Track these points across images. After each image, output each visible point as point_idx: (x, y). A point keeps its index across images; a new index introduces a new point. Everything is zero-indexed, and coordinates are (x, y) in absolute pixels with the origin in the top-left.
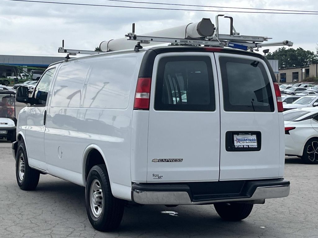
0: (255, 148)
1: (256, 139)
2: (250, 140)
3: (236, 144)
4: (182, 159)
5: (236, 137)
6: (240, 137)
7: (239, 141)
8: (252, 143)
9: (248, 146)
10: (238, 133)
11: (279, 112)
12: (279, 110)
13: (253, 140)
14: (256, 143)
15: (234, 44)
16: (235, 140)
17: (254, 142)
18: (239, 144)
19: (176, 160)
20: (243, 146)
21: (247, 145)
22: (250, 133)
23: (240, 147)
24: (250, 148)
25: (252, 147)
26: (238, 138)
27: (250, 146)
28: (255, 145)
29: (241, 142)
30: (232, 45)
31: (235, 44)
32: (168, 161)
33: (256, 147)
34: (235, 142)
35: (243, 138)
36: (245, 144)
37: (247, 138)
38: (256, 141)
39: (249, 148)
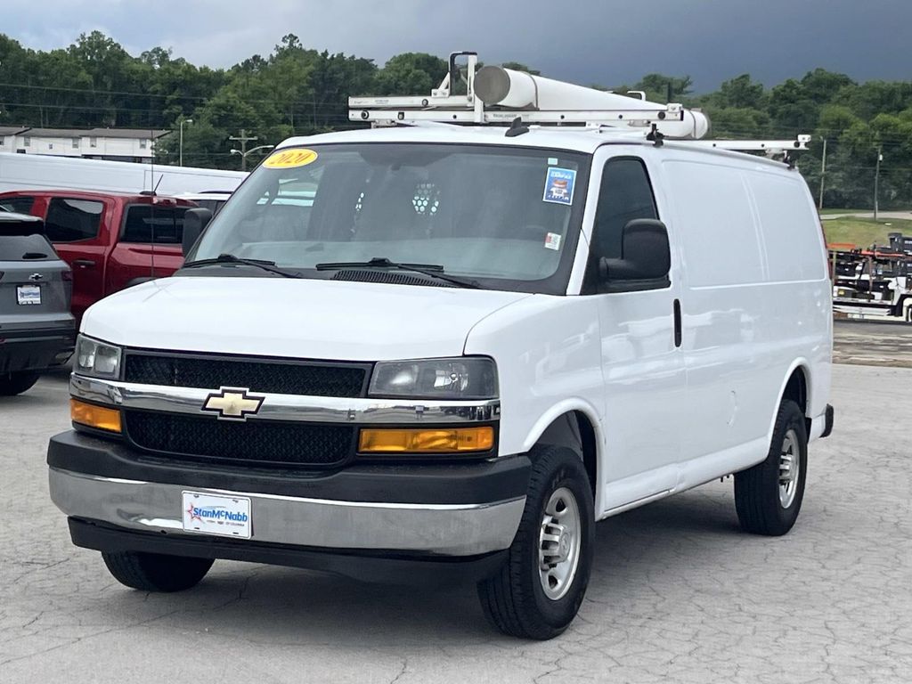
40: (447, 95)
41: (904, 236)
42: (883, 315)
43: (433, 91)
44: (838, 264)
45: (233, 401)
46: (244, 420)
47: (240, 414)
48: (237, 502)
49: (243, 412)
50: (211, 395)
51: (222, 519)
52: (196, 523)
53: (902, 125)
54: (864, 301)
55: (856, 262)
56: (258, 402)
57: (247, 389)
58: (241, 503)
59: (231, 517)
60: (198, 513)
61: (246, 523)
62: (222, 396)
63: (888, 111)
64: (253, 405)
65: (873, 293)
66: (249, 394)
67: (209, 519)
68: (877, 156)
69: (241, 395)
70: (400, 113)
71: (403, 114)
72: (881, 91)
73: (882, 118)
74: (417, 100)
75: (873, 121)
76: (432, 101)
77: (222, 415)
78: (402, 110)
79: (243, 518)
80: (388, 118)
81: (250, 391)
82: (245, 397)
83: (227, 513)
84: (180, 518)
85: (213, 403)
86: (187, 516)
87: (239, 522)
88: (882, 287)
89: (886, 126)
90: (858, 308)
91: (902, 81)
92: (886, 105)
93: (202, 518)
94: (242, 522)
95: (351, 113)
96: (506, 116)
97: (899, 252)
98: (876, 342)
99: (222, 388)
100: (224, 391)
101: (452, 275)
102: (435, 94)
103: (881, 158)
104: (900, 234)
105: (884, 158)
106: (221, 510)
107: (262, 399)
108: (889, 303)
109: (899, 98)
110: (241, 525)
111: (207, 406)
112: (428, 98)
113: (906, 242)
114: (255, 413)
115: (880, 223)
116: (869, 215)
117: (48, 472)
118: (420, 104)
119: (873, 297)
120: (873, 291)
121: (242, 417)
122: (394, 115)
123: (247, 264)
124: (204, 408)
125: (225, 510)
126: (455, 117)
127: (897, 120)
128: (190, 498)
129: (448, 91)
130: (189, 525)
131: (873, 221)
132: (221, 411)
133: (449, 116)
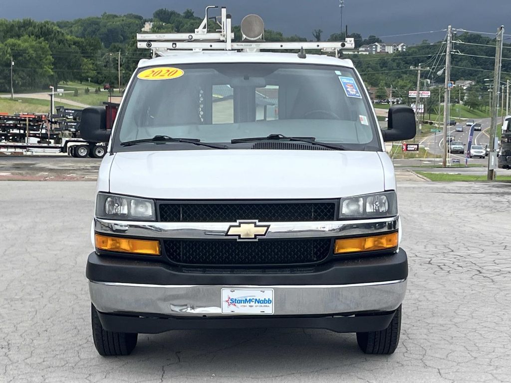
40: (206, 33)
41: (65, 108)
42: (57, 152)
43: (196, 30)
44: (29, 125)
45: (247, 229)
46: (257, 240)
47: (253, 237)
48: (264, 292)
49: (256, 236)
50: (231, 226)
51: (252, 304)
52: (232, 308)
53: (23, 45)
54: (46, 145)
55: (39, 123)
56: (266, 228)
57: (257, 221)
58: (267, 292)
59: (259, 302)
60: (233, 302)
61: (270, 305)
62: (239, 226)
63: (12, 37)
64: (262, 230)
65: (50, 140)
66: (258, 223)
67: (242, 304)
68: (11, 63)
69: (253, 225)
70: (173, 44)
71: (176, 44)
72: (6, 26)
73: (11, 41)
74: (185, 36)
75: (6, 42)
76: (195, 36)
77: (240, 238)
78: (175, 42)
79: (269, 301)
80: (165, 47)
81: (259, 221)
82: (256, 226)
83: (256, 300)
84: (220, 306)
85: (233, 231)
86: (225, 305)
87: (265, 305)
88: (55, 137)
89: (14, 45)
90: (42, 149)
91: (17, 20)
92: (9, 33)
93: (236, 304)
94: (267, 304)
95: (139, 43)
96: (245, 45)
97: (63, 117)
98: (87, 168)
99: (238, 221)
100: (240, 223)
101: (325, 142)
102: (198, 32)
103: (13, 63)
104: (63, 107)
105: (14, 64)
106: (251, 298)
107: (268, 227)
108: (60, 145)
109: (17, 29)
110: (266, 306)
111: (229, 234)
112: (192, 34)
113: (67, 111)
114: (264, 235)
115: (15, 100)
116: (9, 96)
117: (88, 284)
118: (187, 38)
119: (50, 143)
120: (50, 139)
121: (255, 238)
122: (170, 45)
123: (180, 141)
124: (227, 235)
125: (255, 298)
126: (211, 46)
127: (19, 42)
128: (226, 292)
129: (206, 30)
130: (226, 309)
131: (11, 99)
132: (239, 236)
133: (207, 45)
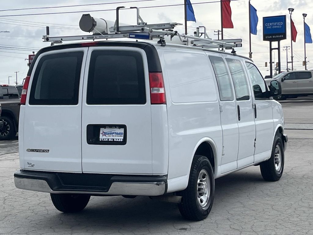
0: (120, 141)
1: (123, 132)
2: (117, 134)
3: (102, 137)
4: (49, 150)
5: (102, 130)
6: (107, 130)
7: (105, 134)
8: (118, 136)
9: (114, 139)
10: (104, 126)
11: (152, 104)
12: (152, 102)
13: (120, 134)
14: (123, 137)
15: (135, 35)
16: (100, 133)
17: (121, 135)
18: (104, 137)
19: (43, 151)
20: (108, 139)
21: (112, 139)
22: (118, 126)
23: (104, 140)
24: (115, 141)
25: (117, 140)
26: (104, 132)
27: (115, 140)
28: (121, 138)
29: (107, 135)
30: (133, 36)
31: (137, 35)
32: (38, 151)
33: (122, 140)
34: (101, 135)
35: (110, 131)
36: (110, 138)
37: (114, 132)
38: (123, 135)
39: (113, 141)
